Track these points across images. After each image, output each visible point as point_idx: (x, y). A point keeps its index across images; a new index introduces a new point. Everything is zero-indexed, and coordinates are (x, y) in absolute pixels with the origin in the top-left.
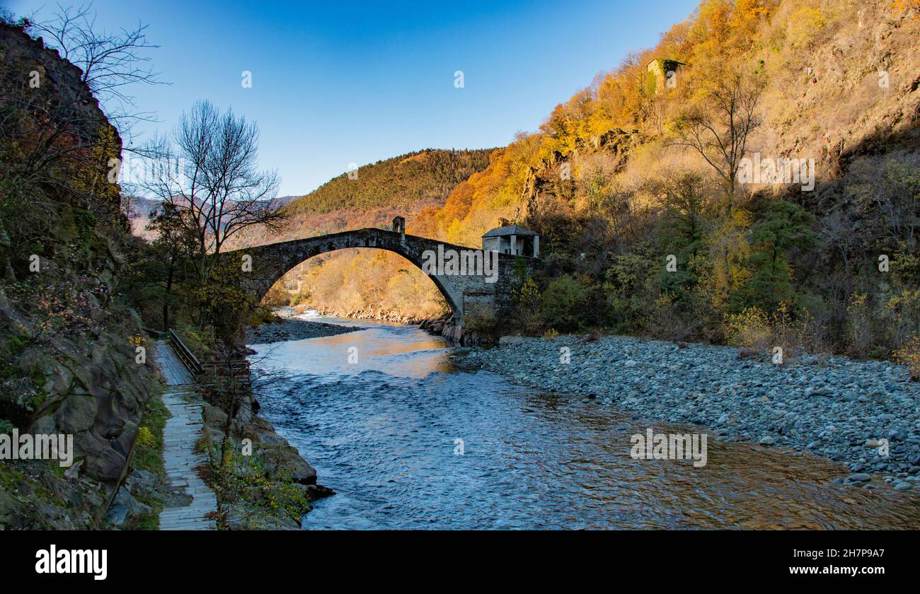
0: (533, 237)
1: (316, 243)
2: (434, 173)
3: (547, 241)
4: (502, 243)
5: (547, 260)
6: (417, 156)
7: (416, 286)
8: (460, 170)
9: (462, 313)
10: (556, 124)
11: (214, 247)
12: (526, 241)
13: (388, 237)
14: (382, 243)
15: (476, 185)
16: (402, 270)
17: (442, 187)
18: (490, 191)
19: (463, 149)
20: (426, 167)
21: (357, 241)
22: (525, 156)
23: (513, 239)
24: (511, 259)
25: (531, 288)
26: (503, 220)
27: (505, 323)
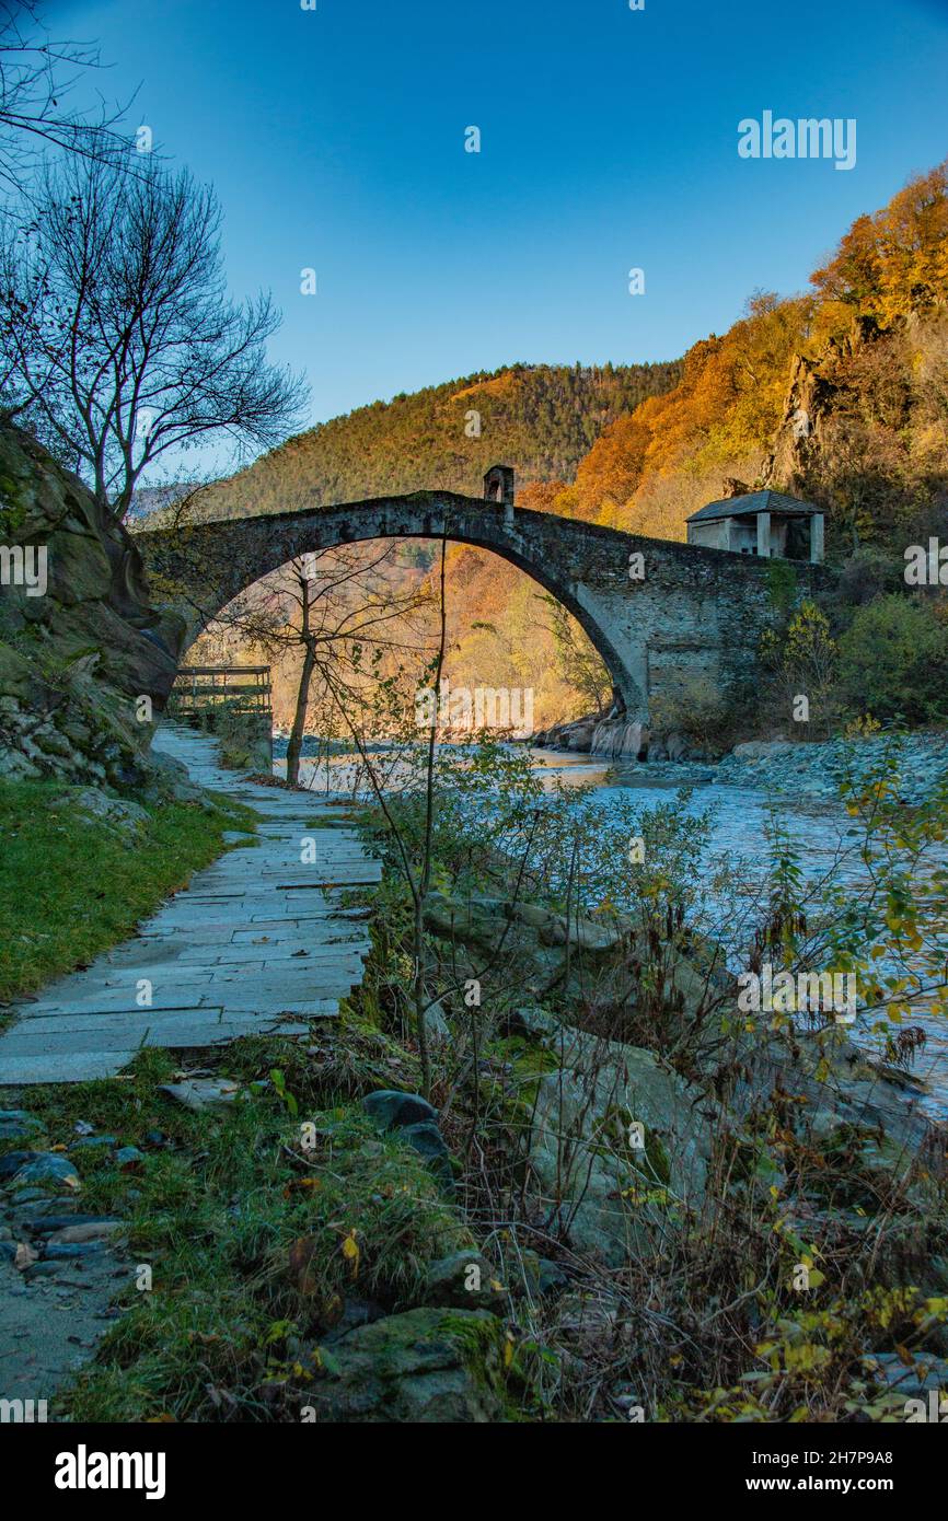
0: (808, 519)
1: (313, 523)
2: (533, 423)
3: (843, 526)
4: (735, 533)
5: (846, 569)
6: (490, 383)
7: (514, 659)
8: (594, 415)
9: (644, 692)
10: (853, 269)
11: (122, 481)
12: (791, 525)
13: (474, 513)
14: (462, 526)
15: (653, 424)
16: (481, 625)
17: (551, 457)
18: (690, 435)
19: (602, 365)
20: (512, 407)
21: (404, 520)
22: (773, 351)
23: (764, 521)
24: (759, 565)
25: (812, 627)
26: (735, 483)
27: (745, 715)
